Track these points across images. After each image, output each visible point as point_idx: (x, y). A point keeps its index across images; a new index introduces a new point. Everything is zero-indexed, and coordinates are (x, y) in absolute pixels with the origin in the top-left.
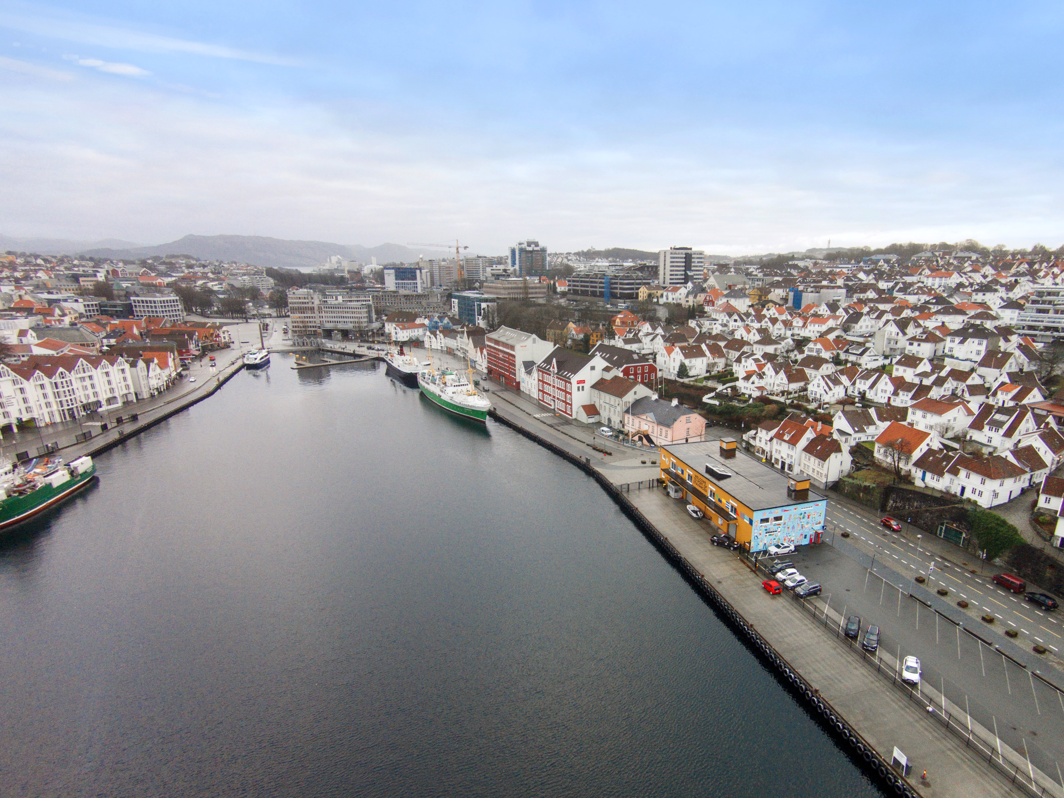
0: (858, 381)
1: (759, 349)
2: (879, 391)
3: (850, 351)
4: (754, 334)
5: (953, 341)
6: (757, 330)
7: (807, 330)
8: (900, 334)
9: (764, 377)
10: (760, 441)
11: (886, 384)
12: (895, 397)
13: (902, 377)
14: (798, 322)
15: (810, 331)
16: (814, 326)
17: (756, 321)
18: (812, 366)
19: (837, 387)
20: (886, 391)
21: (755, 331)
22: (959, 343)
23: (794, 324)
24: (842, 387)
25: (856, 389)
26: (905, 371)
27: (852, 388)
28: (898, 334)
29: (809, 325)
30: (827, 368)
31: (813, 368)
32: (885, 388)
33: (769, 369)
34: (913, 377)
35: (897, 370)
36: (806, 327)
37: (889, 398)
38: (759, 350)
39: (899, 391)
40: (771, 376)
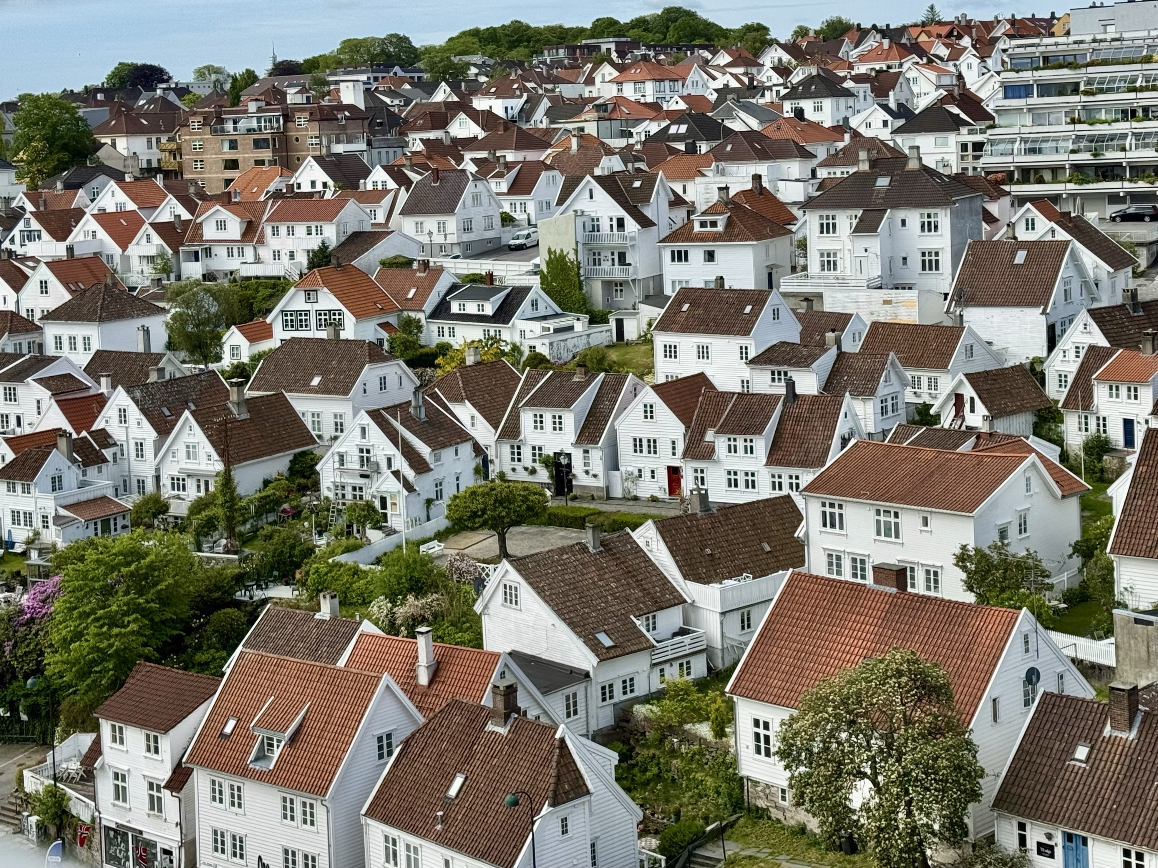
0: (527, 418)
1: (72, 340)
2: (625, 447)
3: (455, 308)
4: (44, 287)
5: (828, 228)
6: (54, 265)
7: (265, 253)
8: (631, 225)
9: (108, 453)
10: (120, 793)
11: (649, 411)
12: (699, 465)
13: (701, 380)
14: (221, 225)
15: (277, 255)
16: (291, 232)
17: (45, 235)
18: (316, 381)
19: (448, 454)
20: (653, 446)
21: (44, 273)
22: (858, 230)
23: (210, 232)
24: (466, 449)
25: (527, 453)
26: (703, 352)
27: (506, 450)
28: (621, 223)
29: (268, 231)
30: (383, 382)
31: (324, 389)
32: (646, 431)
33: (123, 415)
34: (746, 372)
35: (671, 351)
36: (261, 241)
37: (674, 473)
38: (73, 346)
39: (710, 436)
40: (140, 447)
